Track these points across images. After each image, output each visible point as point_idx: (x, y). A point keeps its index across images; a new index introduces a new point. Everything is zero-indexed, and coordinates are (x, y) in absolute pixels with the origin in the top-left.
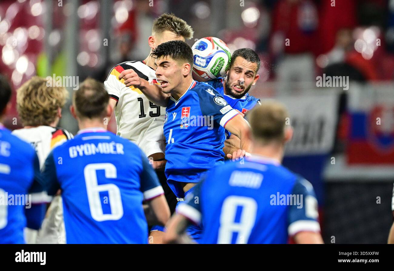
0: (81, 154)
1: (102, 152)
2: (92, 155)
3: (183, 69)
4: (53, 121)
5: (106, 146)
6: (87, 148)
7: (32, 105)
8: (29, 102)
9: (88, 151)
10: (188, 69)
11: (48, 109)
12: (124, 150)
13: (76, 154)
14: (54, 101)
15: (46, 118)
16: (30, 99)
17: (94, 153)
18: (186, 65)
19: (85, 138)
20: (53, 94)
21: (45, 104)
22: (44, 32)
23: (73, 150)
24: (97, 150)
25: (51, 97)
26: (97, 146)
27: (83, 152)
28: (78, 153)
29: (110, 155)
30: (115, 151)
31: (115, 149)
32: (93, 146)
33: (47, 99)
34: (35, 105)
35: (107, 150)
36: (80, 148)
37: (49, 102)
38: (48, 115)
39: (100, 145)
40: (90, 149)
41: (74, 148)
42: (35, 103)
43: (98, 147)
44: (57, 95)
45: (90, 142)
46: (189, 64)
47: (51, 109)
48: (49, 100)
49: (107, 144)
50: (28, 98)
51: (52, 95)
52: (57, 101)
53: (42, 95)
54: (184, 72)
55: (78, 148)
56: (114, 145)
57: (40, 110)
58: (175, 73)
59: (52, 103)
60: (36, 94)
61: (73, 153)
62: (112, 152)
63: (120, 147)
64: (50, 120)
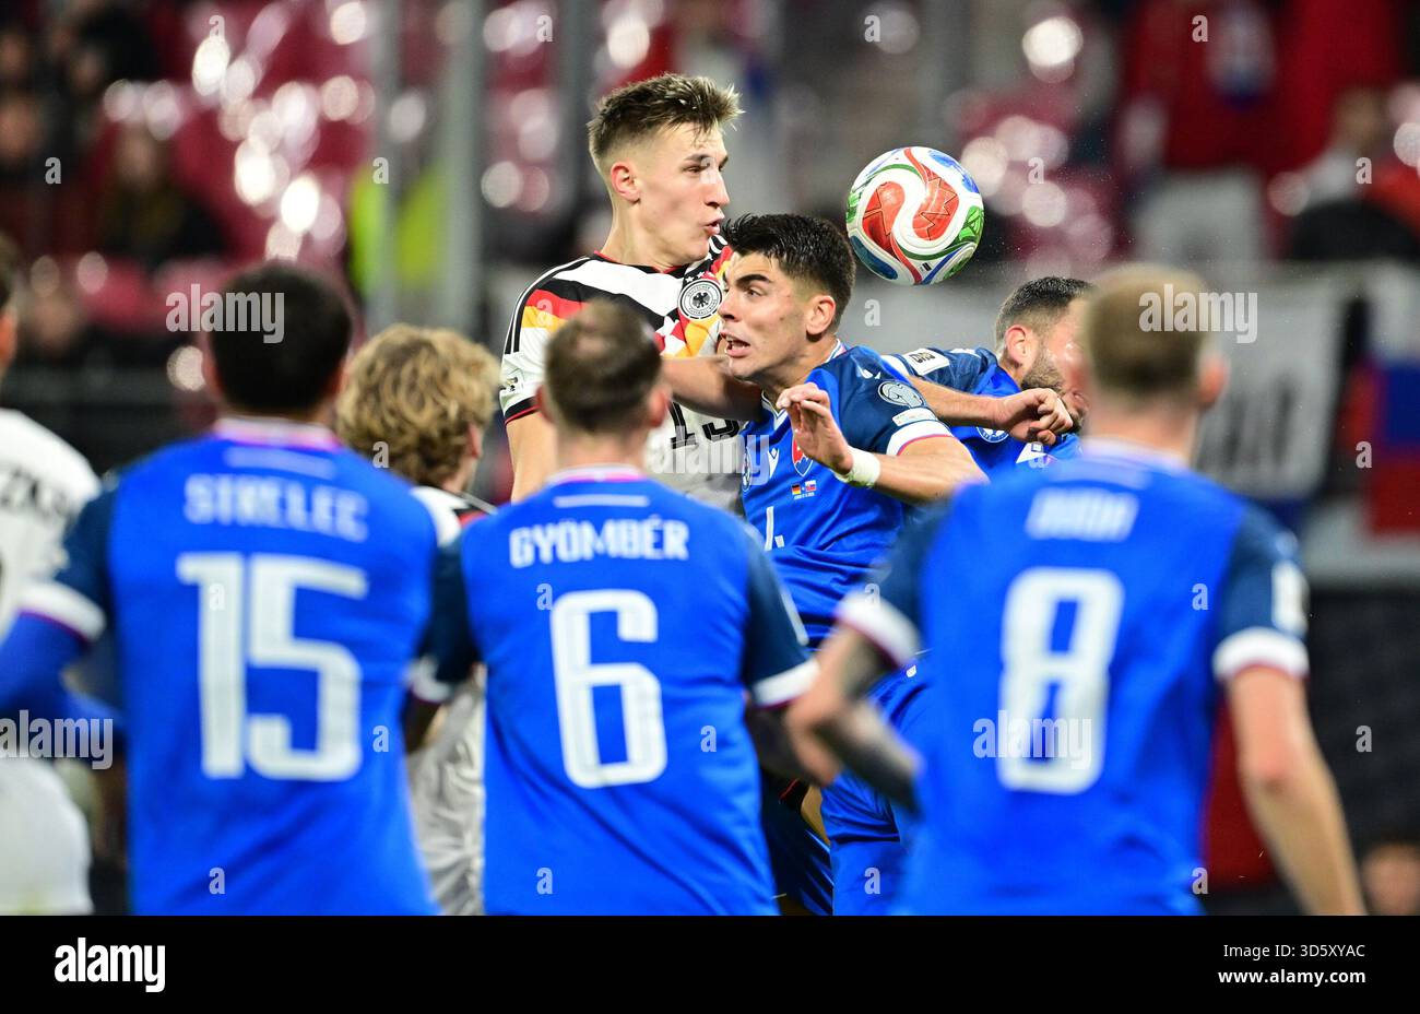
0: (546, 556)
1: (613, 550)
2: (582, 563)
3: (810, 314)
4: (451, 475)
5: (629, 531)
6: (568, 536)
7: (383, 421)
8: (374, 412)
9: (569, 546)
10: (827, 315)
11: (435, 433)
12: (689, 545)
13: (529, 558)
14: (453, 410)
15: (430, 462)
16: (378, 399)
17: (588, 553)
18: (821, 303)
19: (564, 502)
20: (450, 386)
21: (424, 418)
22: (372, 99)
23: (523, 540)
24: (600, 547)
25: (442, 394)
26: (598, 529)
27: (554, 549)
28: (537, 550)
29: (641, 562)
30: (658, 550)
31: (659, 545)
32: (587, 530)
33: (429, 403)
34: (391, 421)
35: (630, 545)
36: (545, 534)
37: (437, 411)
38: (436, 453)
39: (610, 528)
40: (574, 541)
41: (525, 533)
42: (392, 412)
43: (602, 534)
44: (462, 390)
45: (578, 515)
46: (832, 299)
47: (445, 433)
48: (436, 403)
49: (634, 526)
50: (372, 399)
51: (446, 391)
52: (462, 411)
53: (412, 387)
54: (812, 323)
55: (537, 533)
56: (657, 528)
57: (410, 439)
58: (782, 319)
59: (444, 414)
60: (396, 384)
61: (522, 553)
62: (649, 552)
63: (676, 532)
64: (443, 469)
